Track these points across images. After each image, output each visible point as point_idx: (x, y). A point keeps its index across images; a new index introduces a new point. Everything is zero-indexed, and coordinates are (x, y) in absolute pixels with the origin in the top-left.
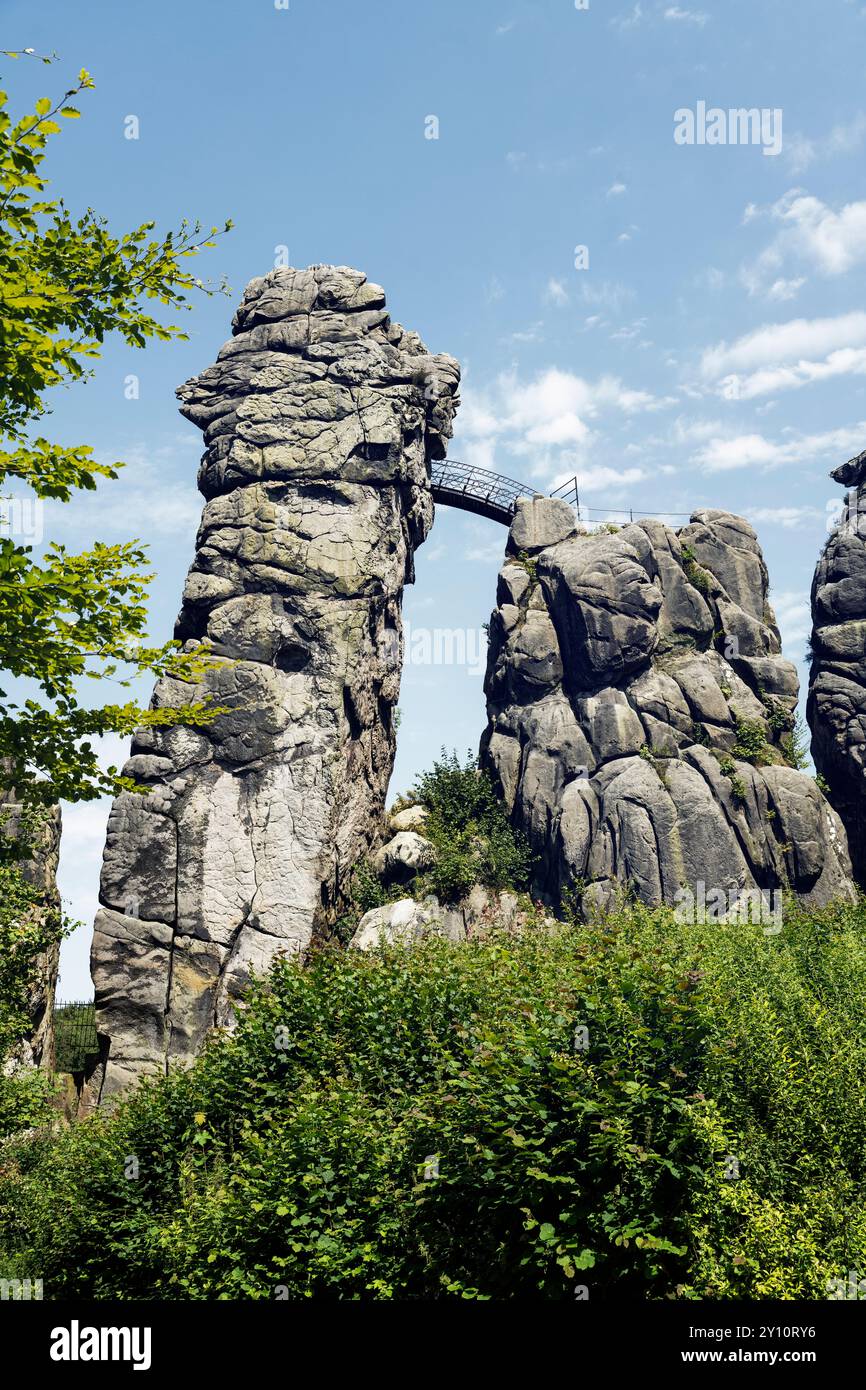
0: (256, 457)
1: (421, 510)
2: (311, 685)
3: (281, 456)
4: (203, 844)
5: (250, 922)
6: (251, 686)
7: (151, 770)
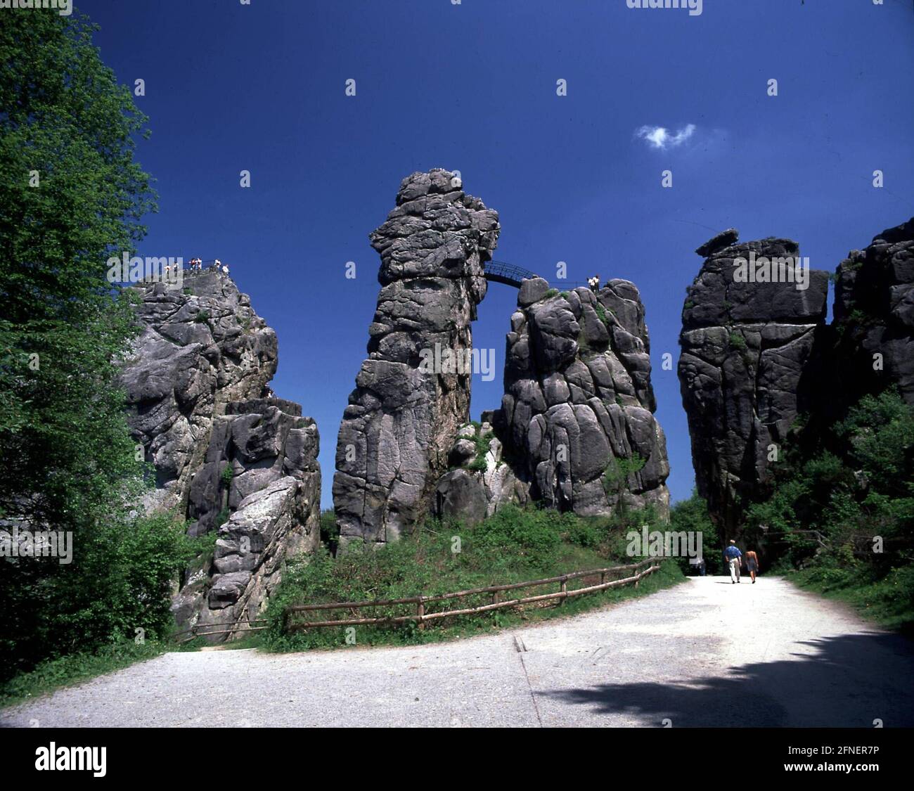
0: (400, 267)
1: (477, 287)
3: (410, 266)
4: (378, 444)
5: (399, 477)
6: (397, 373)
7: (355, 412)
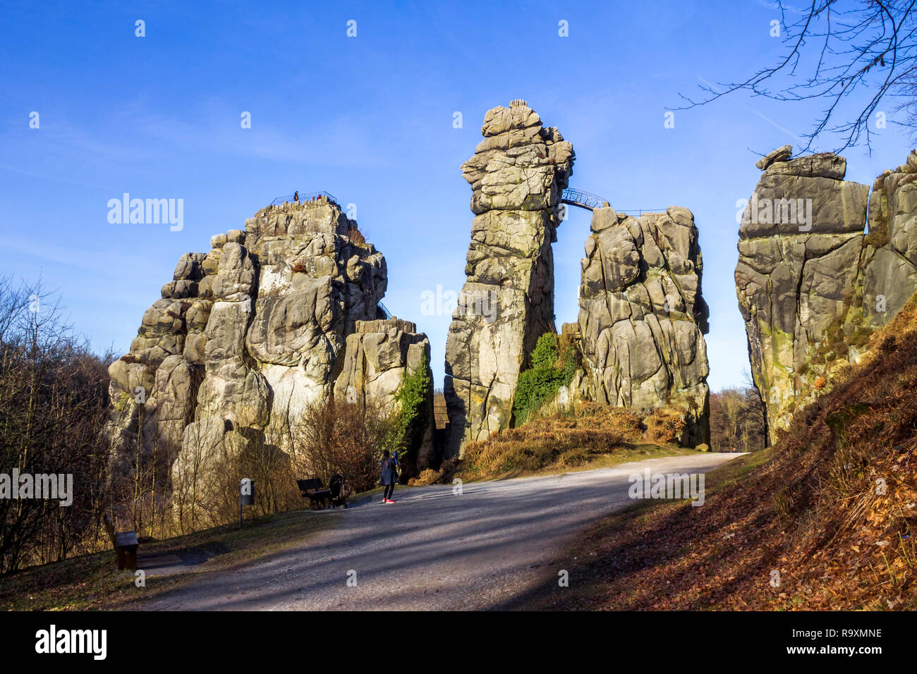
2: (513, 293)
3: (498, 200)
4: (478, 352)
5: (495, 379)
7: (458, 327)
